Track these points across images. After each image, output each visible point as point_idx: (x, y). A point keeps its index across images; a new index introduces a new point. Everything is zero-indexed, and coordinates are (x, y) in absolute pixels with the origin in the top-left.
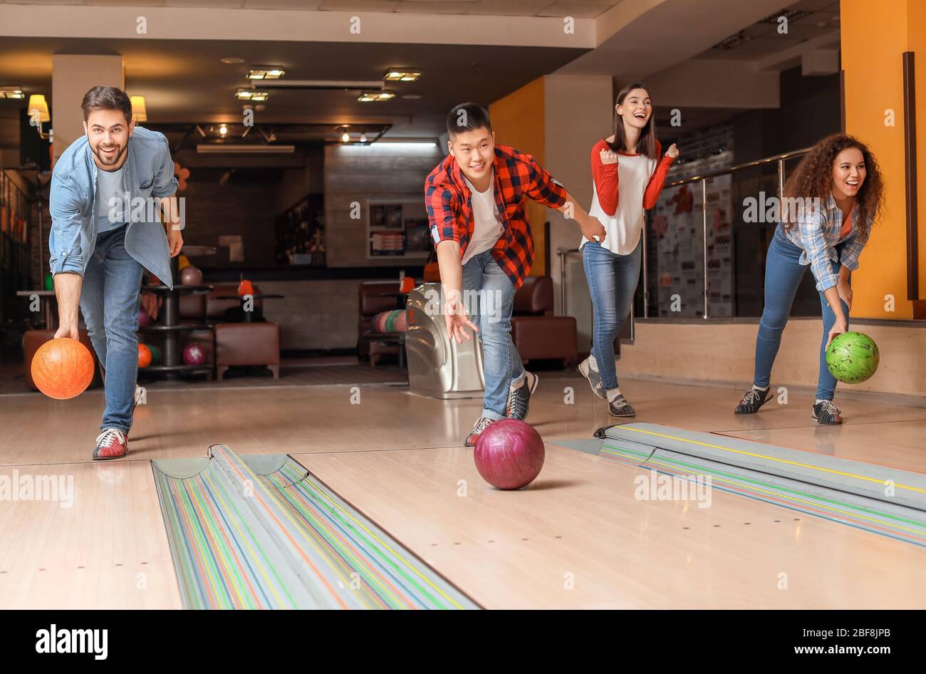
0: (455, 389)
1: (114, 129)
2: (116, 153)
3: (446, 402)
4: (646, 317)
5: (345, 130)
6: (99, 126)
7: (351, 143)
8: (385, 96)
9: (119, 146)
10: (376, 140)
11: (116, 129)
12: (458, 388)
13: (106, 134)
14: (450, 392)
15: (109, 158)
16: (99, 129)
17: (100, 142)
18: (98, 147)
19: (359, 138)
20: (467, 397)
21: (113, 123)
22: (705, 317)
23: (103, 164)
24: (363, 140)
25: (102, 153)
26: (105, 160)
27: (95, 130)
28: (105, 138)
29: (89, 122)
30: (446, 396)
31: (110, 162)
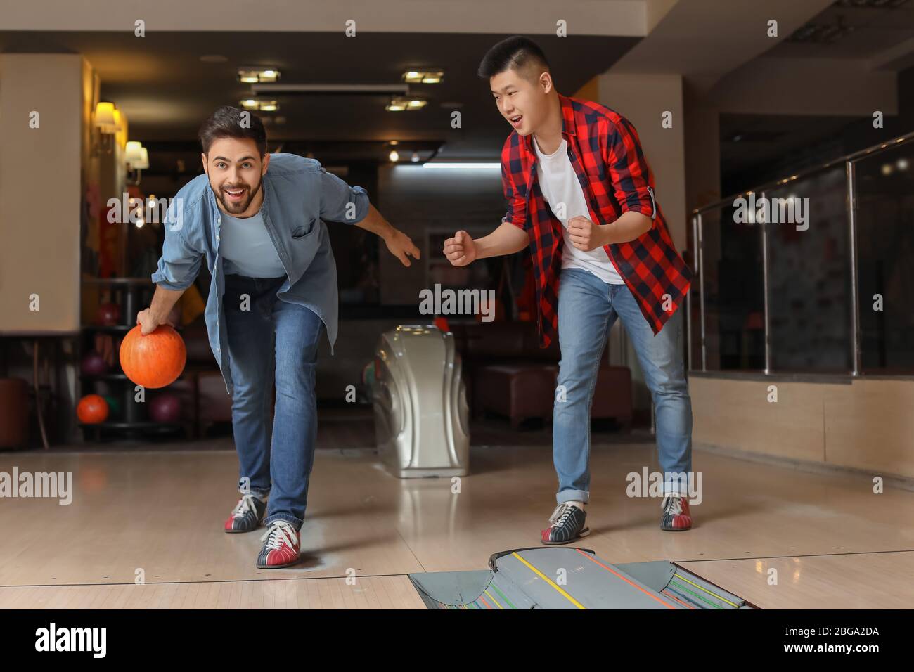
0: (416, 464)
1: (244, 164)
2: (245, 197)
3: (404, 482)
4: (704, 370)
5: (393, 148)
6: (224, 159)
7: (400, 162)
8: (416, 104)
9: (248, 187)
10: (429, 160)
11: (246, 165)
12: (419, 464)
13: (232, 170)
14: (409, 469)
15: (236, 204)
16: (224, 164)
17: (224, 181)
18: (222, 188)
19: (411, 157)
20: (432, 476)
21: (241, 156)
22: (767, 371)
23: (228, 211)
24: (415, 159)
25: (228, 198)
26: (231, 205)
27: (217, 165)
28: (231, 176)
29: (210, 154)
30: (404, 474)
31: (238, 209)
